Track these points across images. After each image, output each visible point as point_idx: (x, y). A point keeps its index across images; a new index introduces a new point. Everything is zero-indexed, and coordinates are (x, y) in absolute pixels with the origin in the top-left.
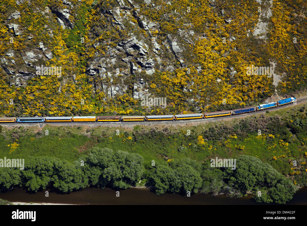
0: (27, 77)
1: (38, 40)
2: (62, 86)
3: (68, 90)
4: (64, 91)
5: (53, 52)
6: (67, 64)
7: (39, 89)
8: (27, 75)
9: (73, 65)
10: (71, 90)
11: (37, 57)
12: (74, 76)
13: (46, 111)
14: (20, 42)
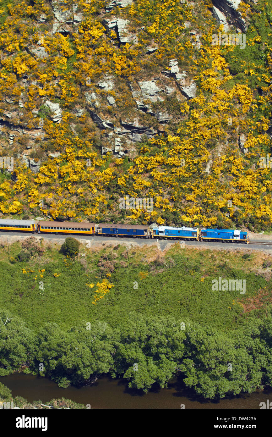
0: (139, 136)
1: (169, 55)
2: (213, 160)
3: (228, 170)
4: (218, 170)
5: (198, 83)
6: (229, 112)
7: (162, 164)
8: (139, 131)
9: (241, 113)
10: (234, 169)
11: (162, 93)
12: (243, 138)
13: (175, 213)
14: (130, 57)
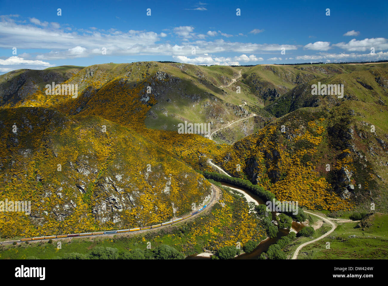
0: (65, 216)
1: (70, 199)
2: (80, 219)
3: (84, 221)
4: (81, 221)
5: (77, 204)
6: (83, 209)
7: (70, 221)
8: (65, 215)
9: (86, 209)
10: (85, 221)
11: (69, 207)
12: (86, 214)
13: (73, 231)
14: (62, 200)
